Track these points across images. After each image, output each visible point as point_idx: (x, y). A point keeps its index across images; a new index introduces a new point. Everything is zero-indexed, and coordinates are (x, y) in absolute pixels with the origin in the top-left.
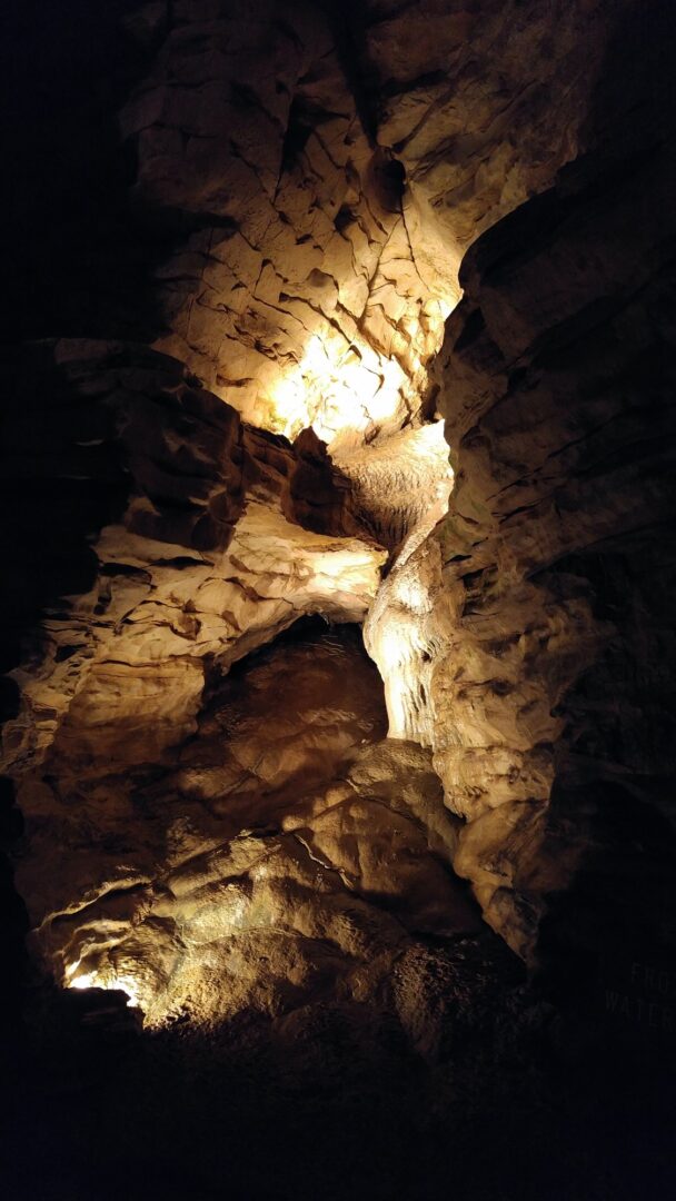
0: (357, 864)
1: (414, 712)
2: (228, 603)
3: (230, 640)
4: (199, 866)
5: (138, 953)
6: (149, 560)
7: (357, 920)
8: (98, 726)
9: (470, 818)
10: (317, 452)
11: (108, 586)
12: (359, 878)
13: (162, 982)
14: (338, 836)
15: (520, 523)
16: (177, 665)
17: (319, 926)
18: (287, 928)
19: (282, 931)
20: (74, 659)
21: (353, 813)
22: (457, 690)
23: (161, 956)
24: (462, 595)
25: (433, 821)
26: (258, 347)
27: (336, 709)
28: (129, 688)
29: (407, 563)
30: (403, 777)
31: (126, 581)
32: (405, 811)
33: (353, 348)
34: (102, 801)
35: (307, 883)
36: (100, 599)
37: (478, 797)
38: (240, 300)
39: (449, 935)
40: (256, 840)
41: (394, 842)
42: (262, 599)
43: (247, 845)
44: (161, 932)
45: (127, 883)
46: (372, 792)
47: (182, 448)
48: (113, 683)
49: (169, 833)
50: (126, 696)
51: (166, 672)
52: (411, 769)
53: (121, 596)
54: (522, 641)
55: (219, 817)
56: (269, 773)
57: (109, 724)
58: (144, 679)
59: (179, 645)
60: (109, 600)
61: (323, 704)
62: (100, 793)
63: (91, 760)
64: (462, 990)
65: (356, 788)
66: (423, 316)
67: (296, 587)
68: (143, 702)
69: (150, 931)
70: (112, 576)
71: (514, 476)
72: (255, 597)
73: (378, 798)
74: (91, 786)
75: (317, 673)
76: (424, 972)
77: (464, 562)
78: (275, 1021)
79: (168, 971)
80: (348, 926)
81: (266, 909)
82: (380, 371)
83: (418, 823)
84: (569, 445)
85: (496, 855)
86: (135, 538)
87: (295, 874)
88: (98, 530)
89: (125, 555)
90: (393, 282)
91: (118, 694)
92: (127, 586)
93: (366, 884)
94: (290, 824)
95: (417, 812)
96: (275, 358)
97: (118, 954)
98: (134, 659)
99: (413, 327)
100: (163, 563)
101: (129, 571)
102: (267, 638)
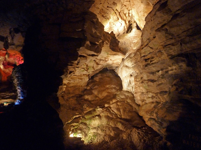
0: (120, 113)
1: (128, 85)
2: (94, 65)
3: (93, 72)
4: (90, 113)
5: (81, 129)
6: (87, 55)
7: (122, 124)
8: (70, 87)
9: (141, 105)
10: (113, 36)
11: (79, 59)
12: (121, 116)
13: (86, 135)
14: (116, 108)
15: (169, 47)
16: (84, 76)
17: (115, 125)
18: (109, 125)
19: (108, 126)
20: (71, 74)
21: (118, 104)
22: (141, 81)
23: (85, 130)
24: (144, 63)
25: (134, 105)
26: (103, 16)
27: (112, 85)
28: (76, 80)
29: (126, 58)
30: (127, 97)
31: (83, 59)
32: (128, 103)
33: (118, 18)
34: (72, 101)
35: (112, 117)
36: (78, 62)
37: (143, 101)
38: (100, 7)
39: (140, 126)
40: (101, 108)
41: (127, 109)
42: (99, 64)
43: (99, 109)
44: (84, 125)
45: (77, 116)
46: (121, 100)
47: (95, 32)
48: (74, 79)
49: (84, 107)
50: (76, 82)
51: (82, 77)
52: (128, 96)
53: (82, 62)
54: (160, 72)
55: (92, 104)
56: (100, 96)
57: (72, 87)
58: (79, 78)
59: (85, 72)
60: (79, 62)
61: (109, 84)
62: (71, 99)
63: (69, 93)
64: (146, 137)
65: (118, 99)
66: (129, 13)
67: (105, 62)
68: (78, 83)
69: (82, 125)
70: (81, 57)
71: (170, 37)
72: (98, 64)
73: (123, 101)
74: (70, 98)
75: (107, 78)
76: (137, 134)
77: (146, 57)
78: (109, 143)
79: (87, 133)
80: (121, 125)
81: (104, 121)
82: (121, 23)
83: (131, 106)
84: (190, 29)
85: (150, 112)
86: (86, 50)
87: (109, 115)
88: (79, 48)
89: (83, 53)
90: (125, 6)
91: (74, 81)
92: (83, 60)
93: (123, 117)
94: (106, 105)
95: (131, 104)
96: (105, 18)
97: (77, 129)
98: (77, 75)
99: (127, 15)
100: (90, 55)
101: (84, 56)
102: (98, 72)
